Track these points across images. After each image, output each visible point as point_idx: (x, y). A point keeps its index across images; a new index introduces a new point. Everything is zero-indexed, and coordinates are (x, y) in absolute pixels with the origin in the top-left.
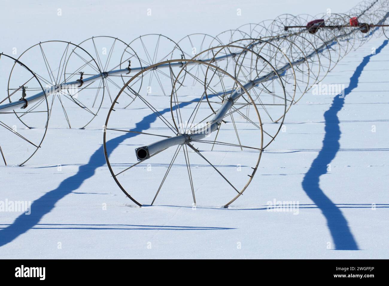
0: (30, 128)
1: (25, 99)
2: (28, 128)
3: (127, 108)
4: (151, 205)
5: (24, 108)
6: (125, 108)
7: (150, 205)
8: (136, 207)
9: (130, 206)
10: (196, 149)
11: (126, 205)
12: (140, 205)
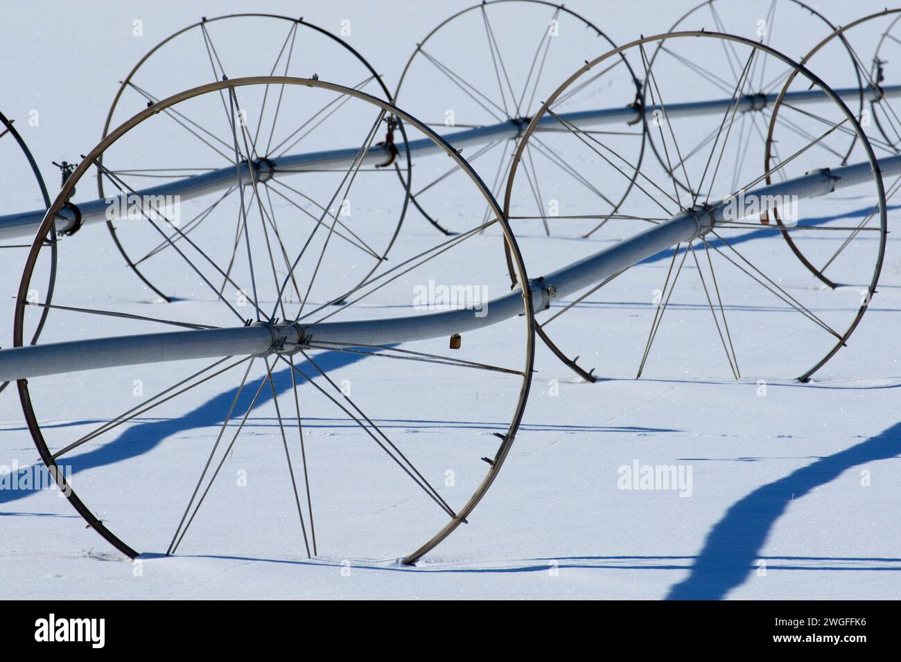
0: (169, 300)
1: (71, 204)
2: (161, 300)
3: (591, 237)
4: (167, 555)
5: (71, 234)
6: (586, 237)
7: (165, 553)
8: (120, 560)
9: (102, 558)
10: (588, 372)
11: (90, 553)
12: (132, 554)
